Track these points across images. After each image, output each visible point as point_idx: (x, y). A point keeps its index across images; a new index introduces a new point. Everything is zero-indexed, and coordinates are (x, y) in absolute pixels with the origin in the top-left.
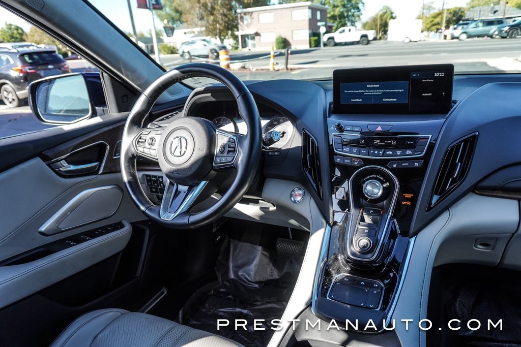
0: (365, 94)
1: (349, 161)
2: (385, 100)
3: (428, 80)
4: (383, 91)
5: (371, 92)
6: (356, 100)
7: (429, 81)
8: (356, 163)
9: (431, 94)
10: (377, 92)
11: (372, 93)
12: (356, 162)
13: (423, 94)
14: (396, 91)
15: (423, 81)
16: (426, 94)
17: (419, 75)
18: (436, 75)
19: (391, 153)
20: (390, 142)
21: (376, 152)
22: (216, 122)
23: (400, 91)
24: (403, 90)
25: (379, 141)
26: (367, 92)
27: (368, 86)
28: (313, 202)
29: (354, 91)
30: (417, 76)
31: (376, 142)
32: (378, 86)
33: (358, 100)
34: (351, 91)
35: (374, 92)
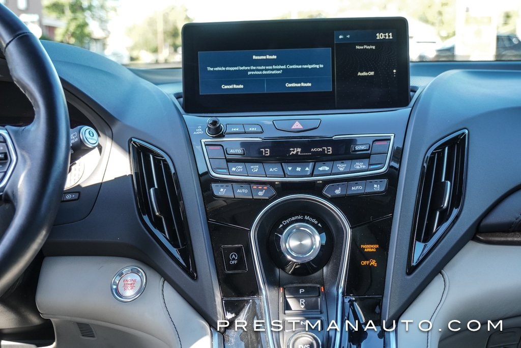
0: (249, 73)
1: (246, 191)
2: (290, 85)
3: (365, 47)
4: (284, 67)
5: (262, 70)
6: (231, 87)
7: (368, 47)
8: (261, 193)
9: (372, 73)
10: (273, 70)
11: (264, 72)
12: (261, 190)
13: (359, 74)
14: (310, 67)
15: (358, 47)
16: (365, 74)
17: (348, 36)
18: (380, 36)
19: (327, 168)
20: (320, 150)
21: (299, 169)
23: (318, 66)
24: (322, 66)
25: (299, 150)
26: (253, 70)
27: (254, 57)
28: (169, 291)
29: (228, 69)
30: (345, 38)
31: (295, 153)
32: (275, 57)
33: (235, 86)
34: (220, 69)
35: (266, 70)
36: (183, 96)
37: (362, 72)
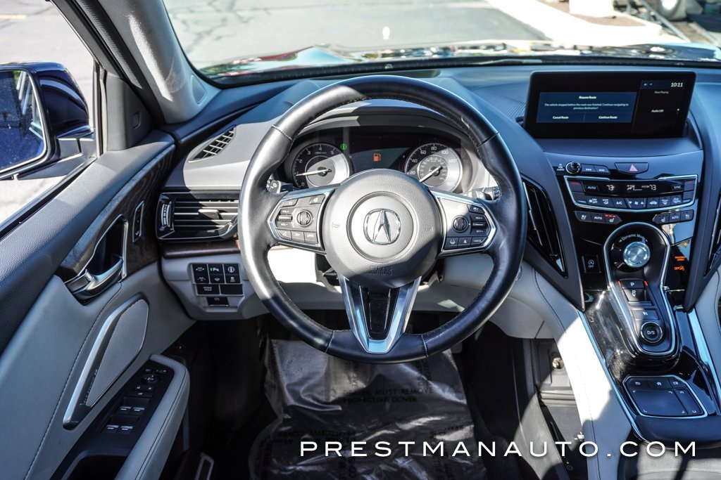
0: (575, 108)
1: (601, 218)
2: (602, 118)
3: (661, 92)
4: (600, 105)
5: (584, 107)
6: (560, 118)
7: (664, 93)
8: (611, 221)
9: (662, 111)
10: (592, 107)
11: (585, 108)
12: (612, 218)
13: (653, 111)
14: (619, 105)
15: (656, 92)
16: (657, 111)
17: (651, 84)
18: (674, 85)
19: (656, 203)
20: (648, 187)
21: (636, 203)
22: (309, 153)
23: (624, 105)
24: (627, 105)
25: (634, 186)
26: (577, 107)
27: (580, 97)
28: (541, 280)
29: (560, 105)
30: (648, 86)
31: (630, 188)
32: (595, 98)
33: (562, 117)
34: (554, 105)
35: (587, 107)
36: (524, 119)
37: (655, 110)
